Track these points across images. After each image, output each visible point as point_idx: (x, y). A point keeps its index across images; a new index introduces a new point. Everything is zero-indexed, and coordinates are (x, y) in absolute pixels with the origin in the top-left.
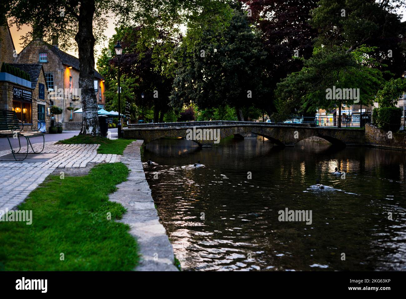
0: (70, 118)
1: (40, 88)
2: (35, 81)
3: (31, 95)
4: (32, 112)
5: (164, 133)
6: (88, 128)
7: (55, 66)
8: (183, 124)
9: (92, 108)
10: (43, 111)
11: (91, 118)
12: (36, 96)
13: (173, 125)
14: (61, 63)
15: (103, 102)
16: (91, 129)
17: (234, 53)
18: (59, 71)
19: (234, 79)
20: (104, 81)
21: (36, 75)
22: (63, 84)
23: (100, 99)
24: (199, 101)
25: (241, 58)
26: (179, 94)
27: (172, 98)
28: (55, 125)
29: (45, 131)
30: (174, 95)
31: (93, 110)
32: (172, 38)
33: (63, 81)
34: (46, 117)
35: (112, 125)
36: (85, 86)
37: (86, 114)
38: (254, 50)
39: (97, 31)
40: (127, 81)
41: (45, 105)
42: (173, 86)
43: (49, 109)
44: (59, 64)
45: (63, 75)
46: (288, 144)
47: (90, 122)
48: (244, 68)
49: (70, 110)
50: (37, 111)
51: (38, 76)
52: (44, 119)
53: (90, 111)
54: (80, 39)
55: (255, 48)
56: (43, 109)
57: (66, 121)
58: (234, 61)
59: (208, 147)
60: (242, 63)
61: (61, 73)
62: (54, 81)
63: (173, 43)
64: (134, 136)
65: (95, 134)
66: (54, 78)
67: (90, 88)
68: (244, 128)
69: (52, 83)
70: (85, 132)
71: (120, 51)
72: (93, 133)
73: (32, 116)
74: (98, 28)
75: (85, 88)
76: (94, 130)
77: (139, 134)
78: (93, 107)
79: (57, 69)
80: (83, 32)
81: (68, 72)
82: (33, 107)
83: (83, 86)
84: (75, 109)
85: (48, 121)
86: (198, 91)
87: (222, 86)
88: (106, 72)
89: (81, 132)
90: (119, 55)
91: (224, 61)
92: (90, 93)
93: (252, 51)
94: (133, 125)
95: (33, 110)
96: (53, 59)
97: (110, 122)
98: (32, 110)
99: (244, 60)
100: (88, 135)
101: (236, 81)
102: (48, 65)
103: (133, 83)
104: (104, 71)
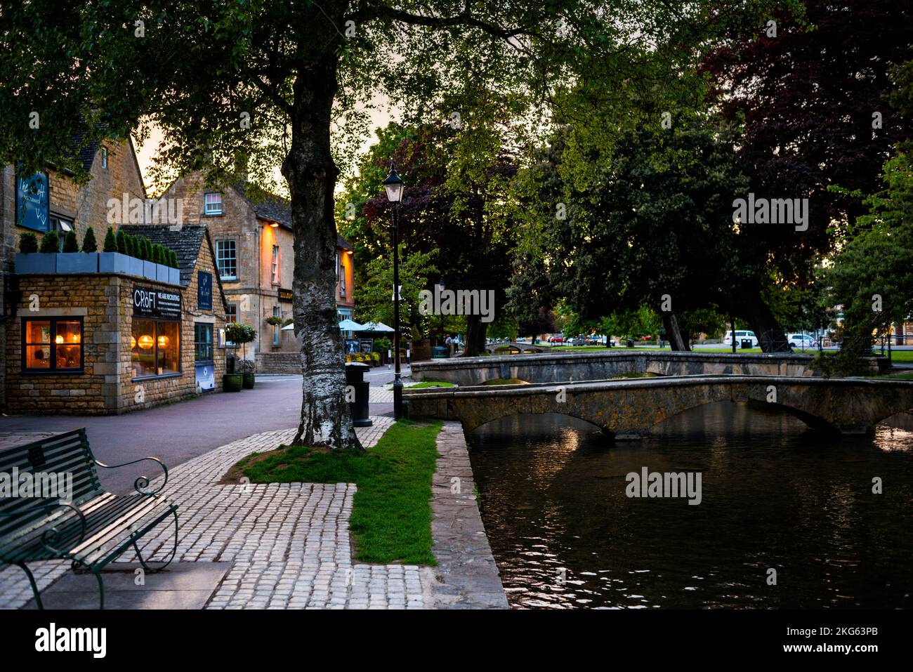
0: (275, 343)
1: (200, 283)
2: (190, 267)
3: (179, 303)
4: (181, 344)
5: (515, 404)
6: (318, 426)
7: (241, 222)
8: (546, 362)
9: (329, 367)
10: (208, 338)
11: (327, 397)
12: (192, 304)
13: (524, 364)
14: (254, 215)
15: (348, 300)
16: (327, 427)
17: (667, 182)
18: (248, 234)
19: (667, 246)
20: (350, 253)
21: (191, 253)
22: (257, 265)
23: (343, 293)
24: (580, 299)
25: (685, 194)
26: (532, 283)
27: (514, 292)
28: (236, 368)
29: (213, 386)
30: (519, 285)
31: (332, 373)
32: (506, 148)
33: (257, 256)
34: (216, 352)
35: (371, 357)
36: (310, 305)
37: (314, 384)
38: (717, 174)
39: (342, 146)
40: (410, 262)
41: (212, 324)
42: (514, 263)
43: (222, 331)
44: (248, 219)
45: (259, 244)
46: (851, 427)
47: (325, 408)
48: (693, 218)
49: (274, 324)
50: (193, 338)
51: (196, 255)
52: (211, 357)
53: (323, 376)
54: (296, 172)
55: (717, 168)
56: (208, 332)
57: (264, 350)
58: (666, 202)
59: (630, 441)
60: (687, 206)
61: (253, 237)
62: (237, 258)
63: (509, 160)
64: (434, 413)
65: (338, 442)
66: (236, 250)
67: (323, 308)
68: (729, 387)
69: (234, 263)
70: (310, 436)
71: (398, 191)
72: (333, 440)
73: (180, 353)
74: (345, 139)
75: (309, 309)
76: (336, 431)
77: (449, 407)
78: (333, 364)
79: (245, 230)
80: (304, 152)
81: (269, 236)
82: (183, 332)
83: (305, 304)
84: (285, 321)
85: (220, 362)
86: (578, 275)
87: (637, 263)
88: (355, 232)
89: (299, 436)
90: (395, 202)
91: (643, 202)
92: (324, 323)
93: (711, 175)
94: (424, 366)
95: (184, 338)
96: (236, 208)
97: (365, 350)
98: (181, 340)
99: (691, 197)
100: (320, 445)
101: (673, 250)
102: (225, 221)
103: (426, 266)
104: (350, 230)
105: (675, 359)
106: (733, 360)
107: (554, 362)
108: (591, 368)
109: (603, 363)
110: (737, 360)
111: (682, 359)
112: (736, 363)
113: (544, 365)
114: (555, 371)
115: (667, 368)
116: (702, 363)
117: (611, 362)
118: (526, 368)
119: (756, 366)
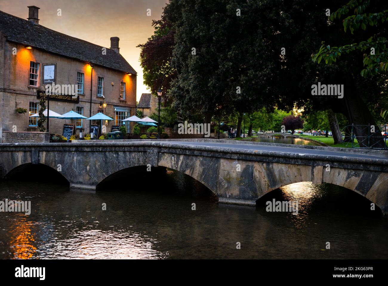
0: (33, 126)
23: (123, 98)
81: (25, 55)
105: (188, 152)
106: (254, 158)
107: (74, 149)
108: (106, 157)
109: (117, 152)
110: (259, 158)
111: (196, 153)
112: (259, 162)
113: (65, 151)
114: (75, 158)
115: (180, 163)
116: (218, 158)
117: (124, 152)
118: (52, 154)
119: (283, 167)
